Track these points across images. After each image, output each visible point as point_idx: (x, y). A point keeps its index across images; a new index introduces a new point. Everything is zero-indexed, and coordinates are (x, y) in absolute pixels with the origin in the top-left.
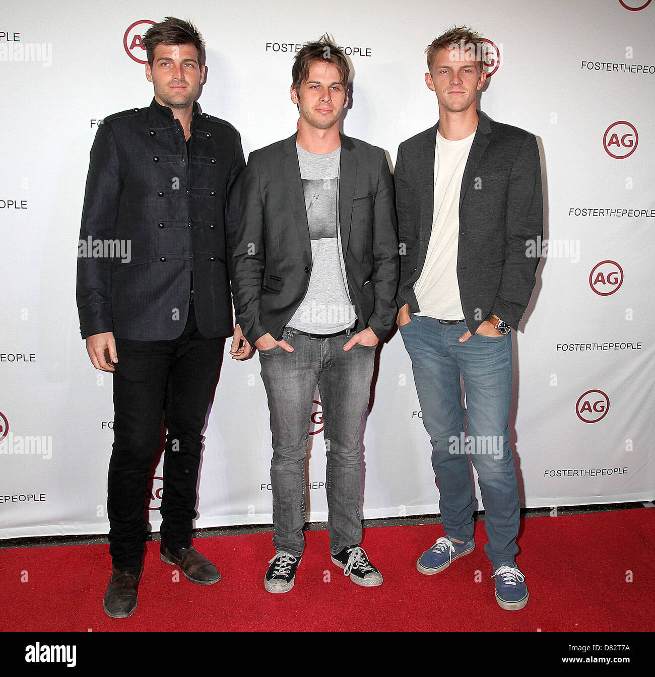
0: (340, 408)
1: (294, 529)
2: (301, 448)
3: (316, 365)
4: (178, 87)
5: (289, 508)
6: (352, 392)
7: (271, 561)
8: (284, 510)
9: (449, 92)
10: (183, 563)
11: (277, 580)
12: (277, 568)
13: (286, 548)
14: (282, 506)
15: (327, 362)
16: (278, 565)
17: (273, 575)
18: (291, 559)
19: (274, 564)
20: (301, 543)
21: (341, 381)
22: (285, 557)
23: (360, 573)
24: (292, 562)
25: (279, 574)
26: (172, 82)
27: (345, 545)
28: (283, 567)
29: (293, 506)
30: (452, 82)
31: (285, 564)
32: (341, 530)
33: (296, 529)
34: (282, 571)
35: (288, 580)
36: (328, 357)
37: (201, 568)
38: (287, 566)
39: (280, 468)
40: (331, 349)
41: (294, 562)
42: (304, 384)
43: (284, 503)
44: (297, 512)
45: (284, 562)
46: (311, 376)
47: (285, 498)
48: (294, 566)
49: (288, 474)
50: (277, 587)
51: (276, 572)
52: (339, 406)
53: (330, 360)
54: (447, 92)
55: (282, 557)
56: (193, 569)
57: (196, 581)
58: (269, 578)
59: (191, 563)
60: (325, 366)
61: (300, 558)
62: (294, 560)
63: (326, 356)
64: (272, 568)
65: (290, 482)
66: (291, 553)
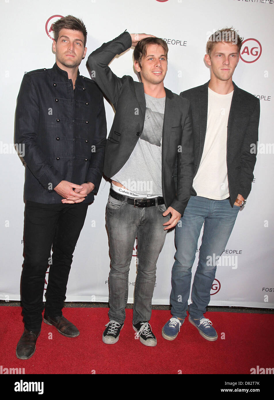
0: (148, 247)
1: (120, 308)
2: (126, 266)
3: (138, 222)
4: (70, 55)
5: (118, 297)
6: (156, 239)
7: (107, 325)
8: (115, 298)
9: (222, 69)
10: (58, 325)
11: (109, 337)
12: (110, 329)
13: (115, 319)
14: (114, 296)
15: (143, 221)
16: (111, 328)
17: (107, 333)
18: (117, 325)
19: (108, 327)
20: (124, 316)
21: (150, 232)
22: (114, 323)
23: (145, 338)
24: (118, 327)
25: (111, 333)
26: (67, 52)
27: (140, 320)
28: (113, 329)
29: (121, 296)
30: (224, 63)
31: (114, 328)
32: (140, 312)
33: (121, 309)
34: (113, 332)
35: (116, 337)
36: (144, 219)
37: (69, 328)
38: (115, 329)
39: (114, 275)
40: (146, 214)
41: (119, 327)
42: (130, 232)
43: (116, 294)
44: (122, 300)
45: (113, 326)
46: (134, 228)
47: (116, 291)
48: (119, 329)
49: (119, 279)
50: (109, 340)
51: (109, 332)
52: (148, 245)
53: (145, 220)
54: (220, 69)
55: (113, 324)
56: (64, 328)
57: (66, 335)
58: (105, 335)
59: (63, 325)
60: (142, 223)
61: (122, 324)
62: (119, 326)
63: (143, 217)
64: (107, 329)
65: (119, 284)
66: (118, 322)
